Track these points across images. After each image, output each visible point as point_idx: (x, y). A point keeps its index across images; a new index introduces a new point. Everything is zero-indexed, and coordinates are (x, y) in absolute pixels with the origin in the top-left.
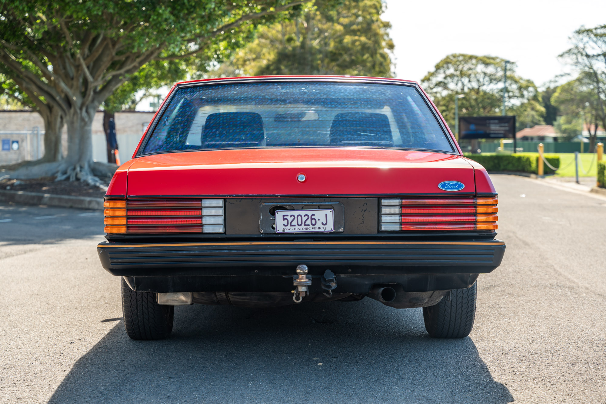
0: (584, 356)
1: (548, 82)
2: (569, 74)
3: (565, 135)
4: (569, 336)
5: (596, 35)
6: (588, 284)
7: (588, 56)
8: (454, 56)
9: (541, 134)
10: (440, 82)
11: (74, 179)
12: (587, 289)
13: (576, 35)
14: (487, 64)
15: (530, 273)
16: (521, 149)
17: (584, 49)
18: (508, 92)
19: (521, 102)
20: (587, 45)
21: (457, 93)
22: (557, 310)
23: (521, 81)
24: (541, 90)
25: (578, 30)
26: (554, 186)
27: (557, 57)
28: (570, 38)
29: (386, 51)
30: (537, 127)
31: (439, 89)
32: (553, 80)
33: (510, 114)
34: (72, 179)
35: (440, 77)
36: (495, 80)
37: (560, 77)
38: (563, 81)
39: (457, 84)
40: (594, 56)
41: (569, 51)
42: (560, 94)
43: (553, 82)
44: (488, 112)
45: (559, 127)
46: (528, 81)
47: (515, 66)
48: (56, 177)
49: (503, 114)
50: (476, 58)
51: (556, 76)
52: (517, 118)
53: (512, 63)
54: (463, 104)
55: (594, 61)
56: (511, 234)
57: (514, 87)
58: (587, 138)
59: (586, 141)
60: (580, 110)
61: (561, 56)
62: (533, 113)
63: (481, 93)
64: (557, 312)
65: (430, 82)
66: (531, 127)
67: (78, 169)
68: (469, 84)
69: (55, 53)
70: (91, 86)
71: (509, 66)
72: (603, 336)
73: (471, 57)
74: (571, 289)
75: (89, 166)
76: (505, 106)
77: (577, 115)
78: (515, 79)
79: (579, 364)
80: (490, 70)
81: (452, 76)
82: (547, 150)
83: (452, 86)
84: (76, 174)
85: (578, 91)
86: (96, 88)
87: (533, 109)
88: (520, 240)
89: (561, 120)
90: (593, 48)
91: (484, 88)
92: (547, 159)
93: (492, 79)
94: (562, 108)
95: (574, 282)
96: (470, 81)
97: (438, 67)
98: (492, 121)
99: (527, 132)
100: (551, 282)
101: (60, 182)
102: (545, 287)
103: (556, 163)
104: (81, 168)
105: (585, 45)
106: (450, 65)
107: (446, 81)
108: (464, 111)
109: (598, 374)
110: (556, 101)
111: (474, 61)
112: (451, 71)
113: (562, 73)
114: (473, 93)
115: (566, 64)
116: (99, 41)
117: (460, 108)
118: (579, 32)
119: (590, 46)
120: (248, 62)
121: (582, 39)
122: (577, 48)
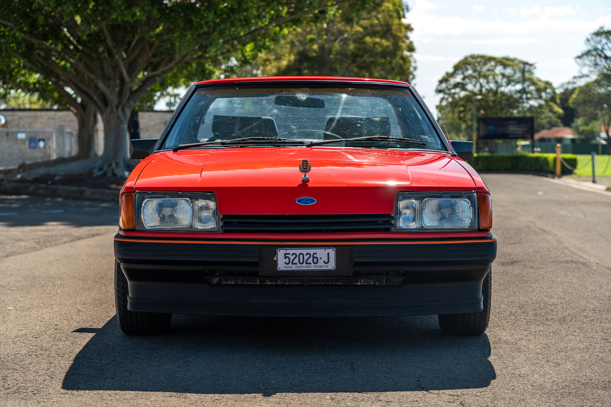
0: (592, 306)
1: (566, 83)
2: (587, 76)
3: (583, 137)
4: (581, 294)
6: (599, 260)
7: (606, 58)
8: (473, 57)
9: (559, 135)
10: (458, 84)
11: (111, 175)
12: (598, 264)
13: (594, 37)
14: (505, 66)
15: (548, 253)
16: (539, 149)
17: (602, 51)
18: (527, 93)
19: (539, 103)
20: (606, 47)
21: (475, 94)
22: (571, 278)
23: (539, 83)
24: (559, 91)
25: (597, 32)
26: (571, 185)
27: (575, 59)
28: (588, 40)
29: (406, 53)
30: (555, 129)
31: (458, 90)
32: (571, 81)
33: (528, 115)
34: (109, 174)
35: (458, 79)
36: (513, 81)
37: (578, 79)
38: (582, 83)
39: (475, 86)
41: (588, 53)
42: (578, 95)
43: (571, 83)
44: (506, 113)
45: (577, 130)
46: (546, 83)
47: (533, 68)
48: (93, 173)
49: (521, 115)
50: (495, 59)
51: (575, 78)
52: (535, 120)
53: (531, 65)
54: (481, 105)
56: (530, 224)
57: (532, 88)
58: (605, 140)
59: (604, 142)
60: (598, 112)
61: (579, 57)
62: (550, 114)
63: (499, 95)
64: (571, 279)
65: (448, 83)
66: (549, 129)
67: (114, 165)
68: (487, 85)
69: (94, 55)
70: (128, 86)
71: (527, 67)
72: (608, 294)
73: (490, 59)
74: (584, 264)
75: (125, 162)
76: (523, 108)
77: (594, 117)
78: (533, 81)
79: (588, 311)
80: (509, 71)
81: (470, 77)
82: (564, 151)
83: (470, 87)
84: (113, 170)
85: (596, 93)
86: (132, 87)
87: (551, 111)
88: (539, 228)
89: (579, 121)
91: (502, 89)
92: (565, 159)
93: (510, 81)
94: (580, 109)
95: (586, 259)
96: (488, 82)
97: (457, 68)
98: (510, 122)
99: (544, 134)
100: (566, 259)
101: (98, 177)
102: (562, 262)
103: (573, 163)
104: (117, 164)
105: (604, 47)
106: (468, 67)
107: (464, 82)
108: (482, 112)
109: (602, 317)
110: (573, 103)
111: (493, 63)
112: (470, 72)
113: (580, 75)
114: (491, 94)
115: (584, 65)
116: (134, 43)
117: (478, 109)
118: (598, 34)
119: (608, 47)
120: (268, 63)
121: (601, 41)
122: (596, 49)
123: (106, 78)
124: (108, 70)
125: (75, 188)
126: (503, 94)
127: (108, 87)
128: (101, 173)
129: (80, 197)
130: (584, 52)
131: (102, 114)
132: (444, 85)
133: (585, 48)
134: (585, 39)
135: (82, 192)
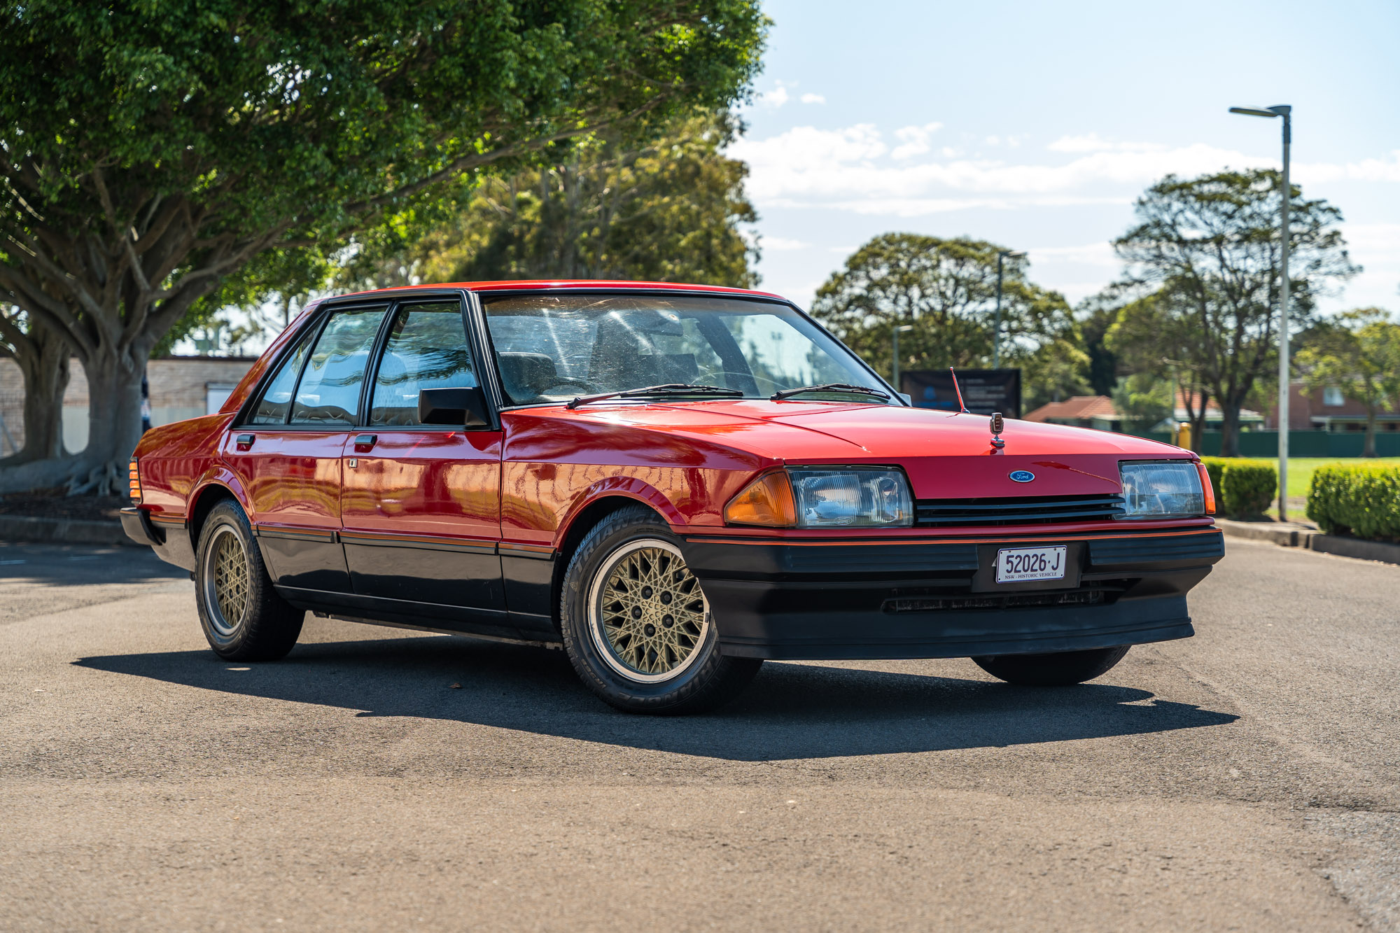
1: (1096, 299)
2: (1141, 282)
3: (1137, 418)
5: (1200, 197)
7: (1182, 242)
8: (889, 239)
10: (859, 298)
13: (1156, 197)
14: (961, 260)
17: (1173, 225)
18: (1010, 318)
19: (1039, 342)
20: (1180, 218)
21: (897, 322)
23: (1037, 297)
24: (1081, 316)
25: (1159, 186)
27: (1113, 244)
28: (1142, 203)
30: (1077, 400)
31: (859, 313)
32: (1106, 293)
33: (1011, 365)
35: (859, 288)
36: (980, 292)
37: (1122, 288)
38: (1129, 297)
39: (895, 302)
40: (1194, 242)
41: (1141, 233)
42: (1123, 324)
43: (1106, 298)
44: (965, 364)
45: (1123, 401)
46: (1053, 296)
47: (1025, 263)
48: (68, 489)
49: (998, 367)
50: (937, 243)
51: (1114, 286)
52: (1025, 376)
53: (1018, 257)
54: (909, 344)
55: (1195, 255)
57: (1022, 308)
60: (1169, 360)
61: (1123, 241)
62: (1063, 367)
63: (950, 322)
65: (837, 296)
68: (922, 302)
69: (72, 234)
70: (143, 300)
71: (1008, 263)
73: (927, 243)
76: (1003, 351)
77: (1161, 373)
78: (1024, 291)
80: (969, 271)
81: (883, 285)
83: (885, 305)
85: (1163, 319)
86: (151, 302)
87: (1066, 359)
89: (1127, 384)
90: (1193, 226)
91: (956, 310)
93: (973, 291)
94: (1127, 357)
96: (923, 296)
97: (855, 264)
101: (80, 497)
105: (1175, 219)
106: (879, 260)
107: (871, 295)
108: (912, 360)
110: (1115, 341)
111: (933, 251)
112: (884, 271)
113: (1125, 279)
114: (931, 321)
115: (1135, 258)
116: (154, 208)
117: (904, 354)
118: (1161, 190)
119: (1187, 220)
120: (432, 253)
121: (1169, 205)
122: (1158, 224)
123: (95, 283)
124: (100, 265)
125: (33, 519)
126: (957, 319)
127: (100, 302)
128: (85, 488)
129: (45, 537)
130: (1133, 231)
131: (85, 361)
132: (828, 302)
133: (1136, 221)
134: (1135, 200)
135: (50, 528)
